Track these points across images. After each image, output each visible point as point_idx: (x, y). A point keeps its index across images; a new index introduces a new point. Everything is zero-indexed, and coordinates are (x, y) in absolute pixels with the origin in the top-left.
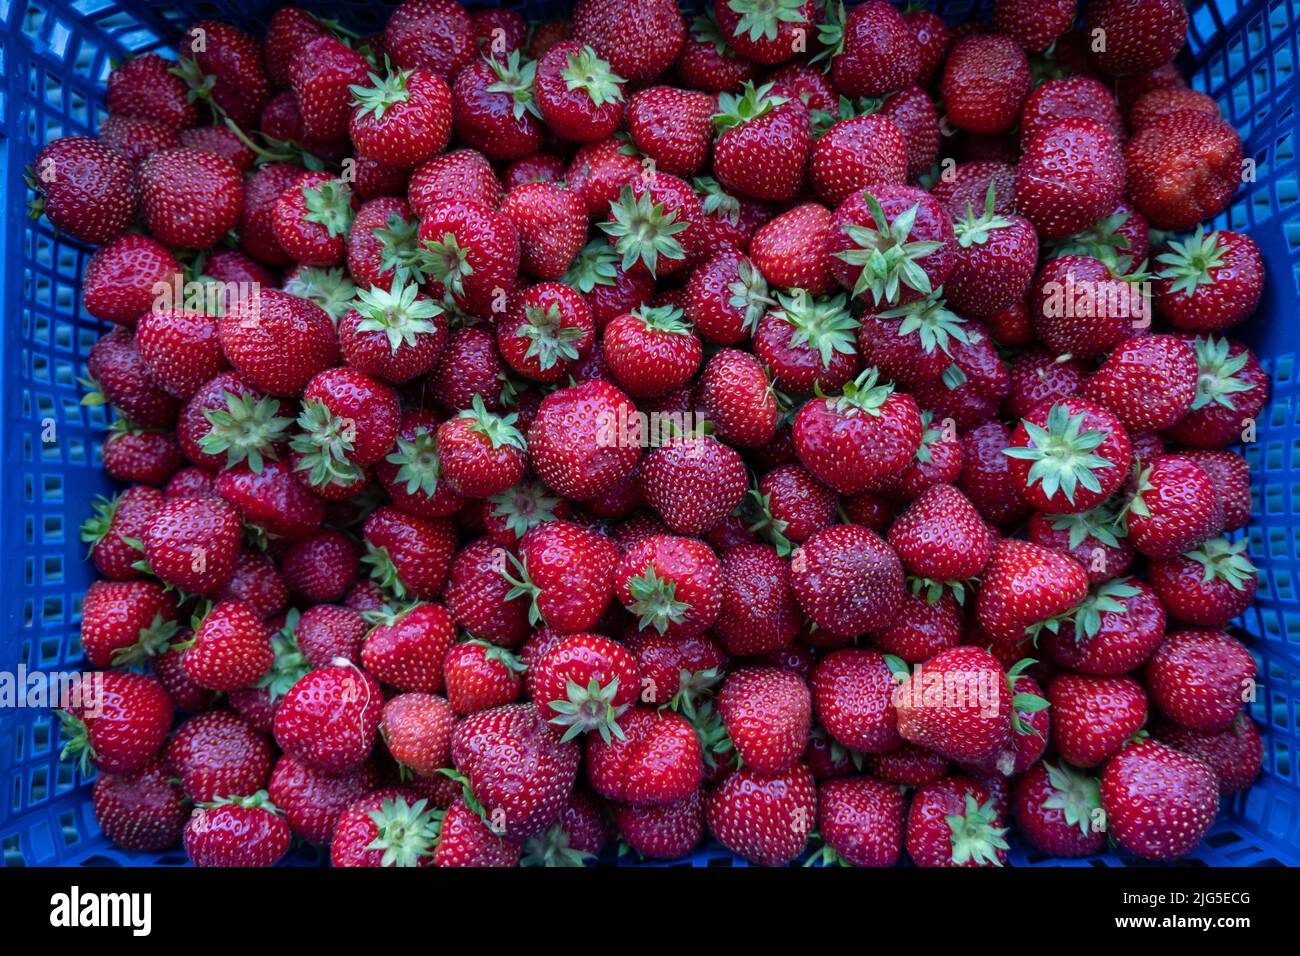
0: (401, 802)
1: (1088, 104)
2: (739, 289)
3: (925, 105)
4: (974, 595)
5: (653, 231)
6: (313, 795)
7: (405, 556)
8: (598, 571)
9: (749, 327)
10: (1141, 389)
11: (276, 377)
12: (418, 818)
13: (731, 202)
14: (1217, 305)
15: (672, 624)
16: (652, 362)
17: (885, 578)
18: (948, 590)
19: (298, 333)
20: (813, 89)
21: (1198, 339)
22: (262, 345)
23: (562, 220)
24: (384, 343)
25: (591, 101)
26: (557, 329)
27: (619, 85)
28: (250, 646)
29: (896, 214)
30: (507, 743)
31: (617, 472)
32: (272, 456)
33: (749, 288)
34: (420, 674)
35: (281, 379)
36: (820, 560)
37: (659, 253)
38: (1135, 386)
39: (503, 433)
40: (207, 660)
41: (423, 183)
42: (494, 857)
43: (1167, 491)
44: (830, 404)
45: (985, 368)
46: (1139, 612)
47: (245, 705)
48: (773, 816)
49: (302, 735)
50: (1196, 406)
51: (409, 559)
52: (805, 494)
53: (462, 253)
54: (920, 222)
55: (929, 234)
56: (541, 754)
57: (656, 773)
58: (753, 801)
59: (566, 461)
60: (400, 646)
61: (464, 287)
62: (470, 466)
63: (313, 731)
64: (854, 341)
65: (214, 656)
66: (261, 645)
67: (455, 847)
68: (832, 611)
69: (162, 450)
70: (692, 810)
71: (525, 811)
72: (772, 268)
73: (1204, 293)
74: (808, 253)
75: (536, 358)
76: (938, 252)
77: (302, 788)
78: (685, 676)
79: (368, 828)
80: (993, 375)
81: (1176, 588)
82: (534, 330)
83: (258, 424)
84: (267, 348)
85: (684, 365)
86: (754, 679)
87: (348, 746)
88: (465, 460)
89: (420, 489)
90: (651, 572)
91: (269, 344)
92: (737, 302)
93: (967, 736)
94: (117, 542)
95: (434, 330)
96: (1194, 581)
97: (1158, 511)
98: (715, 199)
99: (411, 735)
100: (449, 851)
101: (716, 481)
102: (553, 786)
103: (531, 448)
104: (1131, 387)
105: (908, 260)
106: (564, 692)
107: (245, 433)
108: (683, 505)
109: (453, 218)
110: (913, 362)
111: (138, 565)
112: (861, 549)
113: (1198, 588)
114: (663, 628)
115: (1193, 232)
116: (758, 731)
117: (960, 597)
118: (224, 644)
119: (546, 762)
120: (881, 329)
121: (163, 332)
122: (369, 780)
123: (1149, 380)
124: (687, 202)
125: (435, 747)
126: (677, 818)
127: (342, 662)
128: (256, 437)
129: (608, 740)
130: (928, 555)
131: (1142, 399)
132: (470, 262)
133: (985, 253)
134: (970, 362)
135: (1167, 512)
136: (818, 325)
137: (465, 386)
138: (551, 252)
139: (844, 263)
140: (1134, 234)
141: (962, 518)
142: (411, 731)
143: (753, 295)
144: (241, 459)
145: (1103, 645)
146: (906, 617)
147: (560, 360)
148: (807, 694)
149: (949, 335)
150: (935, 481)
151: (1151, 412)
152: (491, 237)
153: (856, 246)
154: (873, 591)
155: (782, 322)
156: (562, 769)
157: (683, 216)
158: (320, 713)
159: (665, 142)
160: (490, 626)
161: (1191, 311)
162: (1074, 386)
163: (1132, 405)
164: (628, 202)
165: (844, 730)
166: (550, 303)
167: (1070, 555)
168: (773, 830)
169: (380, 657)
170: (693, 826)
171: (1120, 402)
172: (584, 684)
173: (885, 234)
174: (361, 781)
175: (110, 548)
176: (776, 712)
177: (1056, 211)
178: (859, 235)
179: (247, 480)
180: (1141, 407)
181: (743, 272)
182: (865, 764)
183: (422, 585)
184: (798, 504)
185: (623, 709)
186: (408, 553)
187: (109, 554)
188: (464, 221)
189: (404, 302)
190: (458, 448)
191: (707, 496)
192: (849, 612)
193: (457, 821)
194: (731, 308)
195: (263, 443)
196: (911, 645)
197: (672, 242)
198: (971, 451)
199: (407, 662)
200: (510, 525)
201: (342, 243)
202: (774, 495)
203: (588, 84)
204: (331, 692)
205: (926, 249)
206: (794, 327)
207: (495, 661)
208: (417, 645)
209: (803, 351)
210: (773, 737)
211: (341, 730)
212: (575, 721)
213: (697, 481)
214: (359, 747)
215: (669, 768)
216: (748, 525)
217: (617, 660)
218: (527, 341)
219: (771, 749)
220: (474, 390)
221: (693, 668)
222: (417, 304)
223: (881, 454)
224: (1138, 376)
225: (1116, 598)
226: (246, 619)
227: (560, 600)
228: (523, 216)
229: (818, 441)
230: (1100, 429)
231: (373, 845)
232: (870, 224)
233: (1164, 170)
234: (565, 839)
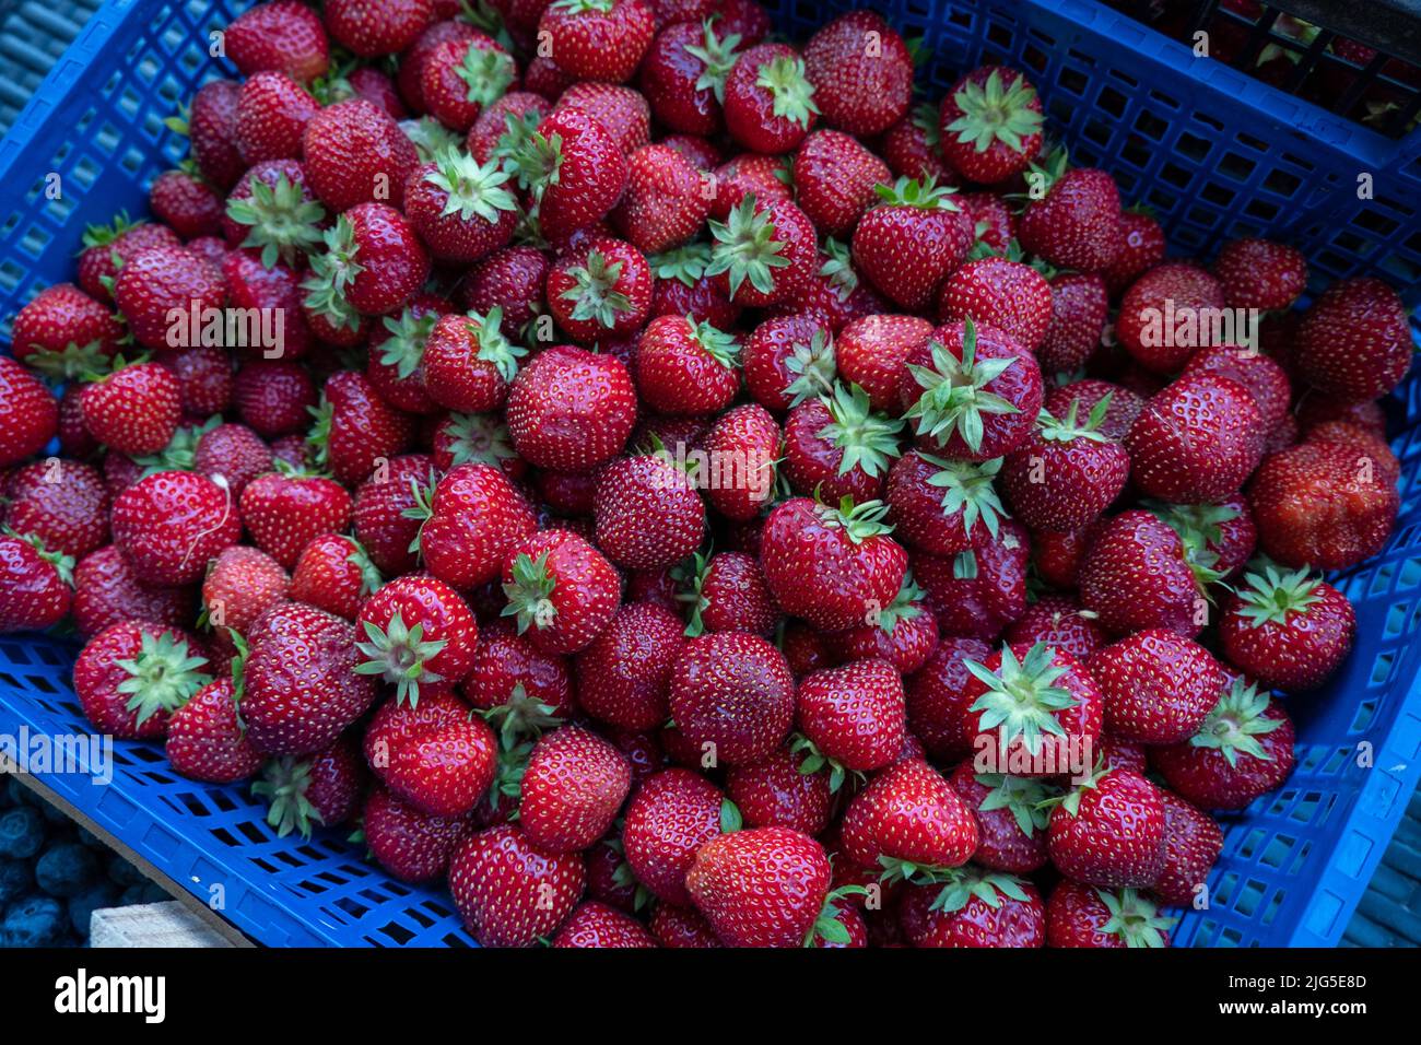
0: (183, 647)
1: (1258, 383)
2: (803, 354)
3: (1098, 300)
4: (850, 792)
5: (754, 253)
6: (111, 590)
7: (344, 423)
8: (498, 533)
9: (793, 396)
10: (1143, 681)
11: (332, 184)
12: (187, 672)
13: (850, 277)
14: (1276, 650)
15: (533, 625)
16: (675, 368)
17: (764, 706)
18: (826, 771)
19: (377, 155)
20: (996, 224)
21: (1240, 679)
22: (339, 147)
23: (677, 196)
24: (441, 203)
25: (772, 107)
26: (611, 289)
27: (811, 114)
28: (151, 414)
29: (988, 356)
30: (306, 641)
31: (578, 452)
32: (289, 260)
33: (814, 360)
34: (283, 539)
35: (337, 188)
36: (713, 652)
37: (747, 277)
38: (1139, 676)
39: (499, 354)
40: (103, 400)
41: (576, 94)
42: (225, 751)
43: (1108, 801)
44: (818, 509)
45: (1004, 577)
46: (1014, 920)
47: (115, 472)
48: (513, 888)
49: (134, 518)
50: (1197, 742)
51: (345, 427)
52: (745, 586)
53: (560, 160)
54: (1006, 377)
55: (1009, 396)
56: (331, 673)
57: (424, 764)
58: (503, 861)
59: (532, 407)
60: (281, 498)
61: (545, 193)
62: (445, 360)
63: (147, 520)
64: (885, 469)
65: (112, 400)
66: (163, 422)
67: (195, 713)
68: (691, 710)
69: (207, 208)
70: (444, 838)
71: (277, 715)
72: (847, 356)
73: (1269, 631)
74: (890, 357)
75: (572, 304)
76: (1008, 416)
77: (107, 577)
78: (518, 693)
79: (132, 645)
80: (1007, 590)
81: (1068, 921)
82: (586, 277)
83: (295, 222)
84: (341, 152)
85: (704, 392)
86: (583, 739)
87: (168, 556)
88: (444, 352)
89: (395, 366)
90: (542, 558)
91: (345, 149)
92: (793, 364)
93: (746, 920)
94: (106, 255)
95: (495, 220)
96: (1089, 923)
97: (1088, 817)
98: (837, 266)
99: (230, 583)
100: (187, 716)
101: (664, 515)
102: (321, 711)
103: (513, 384)
104: (1135, 674)
105: (974, 408)
106: (387, 621)
107: (278, 223)
108: (618, 521)
109: (572, 125)
110: (927, 518)
111: (106, 280)
112: (758, 663)
113: (1090, 934)
114: (523, 626)
115: (1297, 568)
116: (550, 788)
117: (835, 783)
118: (128, 394)
119: (330, 684)
120: (914, 469)
121: (264, 91)
122: (174, 615)
123: (1156, 677)
124: (802, 243)
125: (245, 610)
126: (424, 835)
127: (221, 481)
128: (286, 233)
129: (400, 700)
130: (824, 716)
131: (1138, 693)
132: (563, 174)
133: (1061, 454)
134: (991, 563)
135: (1096, 823)
136: (859, 434)
137: (494, 293)
138: (649, 218)
139: (912, 379)
140: (1235, 537)
141: (883, 701)
142: (233, 579)
143: (814, 370)
144: (259, 244)
145: (954, 929)
146: (770, 772)
147: (594, 321)
148: (624, 787)
149: (980, 515)
150: (884, 656)
151: (1140, 712)
152: (595, 161)
153: (932, 367)
154: (744, 712)
155: (825, 409)
156: (340, 703)
157: (791, 254)
158: (162, 507)
159: (818, 182)
160: (375, 535)
161: (1248, 644)
162: (1085, 651)
163: (1126, 695)
164: (746, 213)
165: (636, 844)
166: (616, 260)
167: (975, 815)
168: (504, 903)
169: (257, 499)
170: (435, 854)
171: (1115, 684)
172: (409, 625)
173: (966, 369)
174: (166, 609)
175: (99, 257)
176: (580, 781)
177: (1159, 459)
178: (940, 356)
179: (252, 266)
180: (1134, 700)
181: (817, 342)
182: (644, 908)
183: (344, 462)
184: (732, 592)
185: (432, 678)
186: (348, 421)
187: (93, 262)
188: (580, 133)
189: (486, 183)
190: (445, 338)
191: (647, 525)
192: (708, 719)
193: (215, 694)
194: (783, 365)
195: (288, 243)
196: (757, 804)
197: (765, 273)
198: (943, 655)
199: (277, 518)
200: (454, 448)
201: (475, 111)
202: (715, 570)
203: (777, 91)
204: (188, 496)
205: (998, 406)
206: (832, 419)
207: (356, 567)
208: (297, 508)
209: (827, 446)
210: (561, 804)
211: (172, 537)
212: (379, 658)
213: (645, 504)
214: (177, 566)
215: (441, 768)
216: (677, 592)
217: (457, 626)
218: (573, 282)
219: (553, 814)
220: (498, 302)
221: (531, 689)
222: (497, 191)
223: (834, 581)
224: (1148, 667)
225: (998, 892)
226: (167, 389)
227: (443, 535)
228: (643, 171)
229: (783, 534)
230: (1075, 694)
231: (123, 663)
232: (958, 353)
233: (1299, 487)
234: (305, 783)
